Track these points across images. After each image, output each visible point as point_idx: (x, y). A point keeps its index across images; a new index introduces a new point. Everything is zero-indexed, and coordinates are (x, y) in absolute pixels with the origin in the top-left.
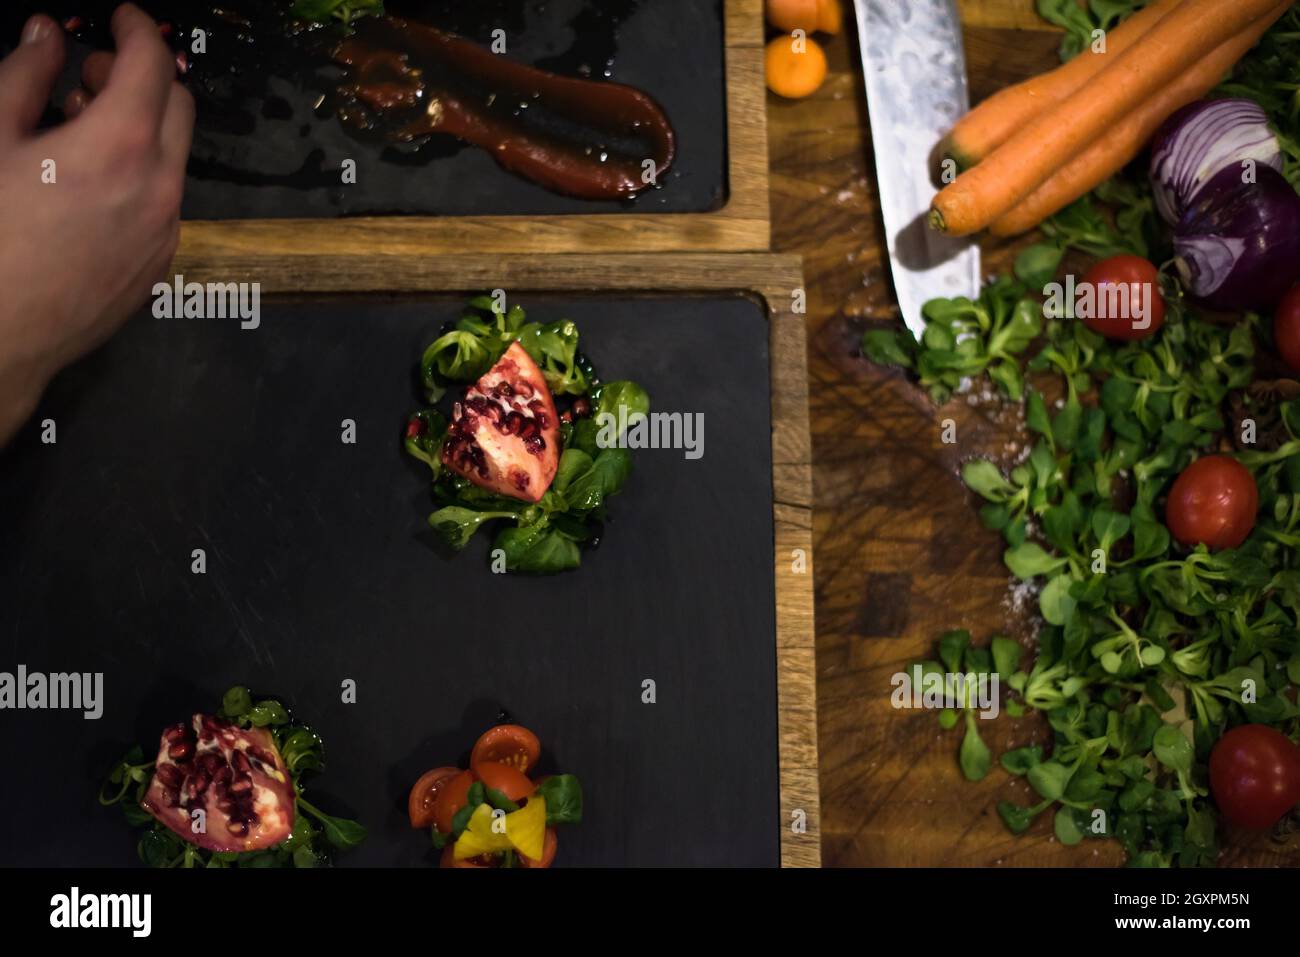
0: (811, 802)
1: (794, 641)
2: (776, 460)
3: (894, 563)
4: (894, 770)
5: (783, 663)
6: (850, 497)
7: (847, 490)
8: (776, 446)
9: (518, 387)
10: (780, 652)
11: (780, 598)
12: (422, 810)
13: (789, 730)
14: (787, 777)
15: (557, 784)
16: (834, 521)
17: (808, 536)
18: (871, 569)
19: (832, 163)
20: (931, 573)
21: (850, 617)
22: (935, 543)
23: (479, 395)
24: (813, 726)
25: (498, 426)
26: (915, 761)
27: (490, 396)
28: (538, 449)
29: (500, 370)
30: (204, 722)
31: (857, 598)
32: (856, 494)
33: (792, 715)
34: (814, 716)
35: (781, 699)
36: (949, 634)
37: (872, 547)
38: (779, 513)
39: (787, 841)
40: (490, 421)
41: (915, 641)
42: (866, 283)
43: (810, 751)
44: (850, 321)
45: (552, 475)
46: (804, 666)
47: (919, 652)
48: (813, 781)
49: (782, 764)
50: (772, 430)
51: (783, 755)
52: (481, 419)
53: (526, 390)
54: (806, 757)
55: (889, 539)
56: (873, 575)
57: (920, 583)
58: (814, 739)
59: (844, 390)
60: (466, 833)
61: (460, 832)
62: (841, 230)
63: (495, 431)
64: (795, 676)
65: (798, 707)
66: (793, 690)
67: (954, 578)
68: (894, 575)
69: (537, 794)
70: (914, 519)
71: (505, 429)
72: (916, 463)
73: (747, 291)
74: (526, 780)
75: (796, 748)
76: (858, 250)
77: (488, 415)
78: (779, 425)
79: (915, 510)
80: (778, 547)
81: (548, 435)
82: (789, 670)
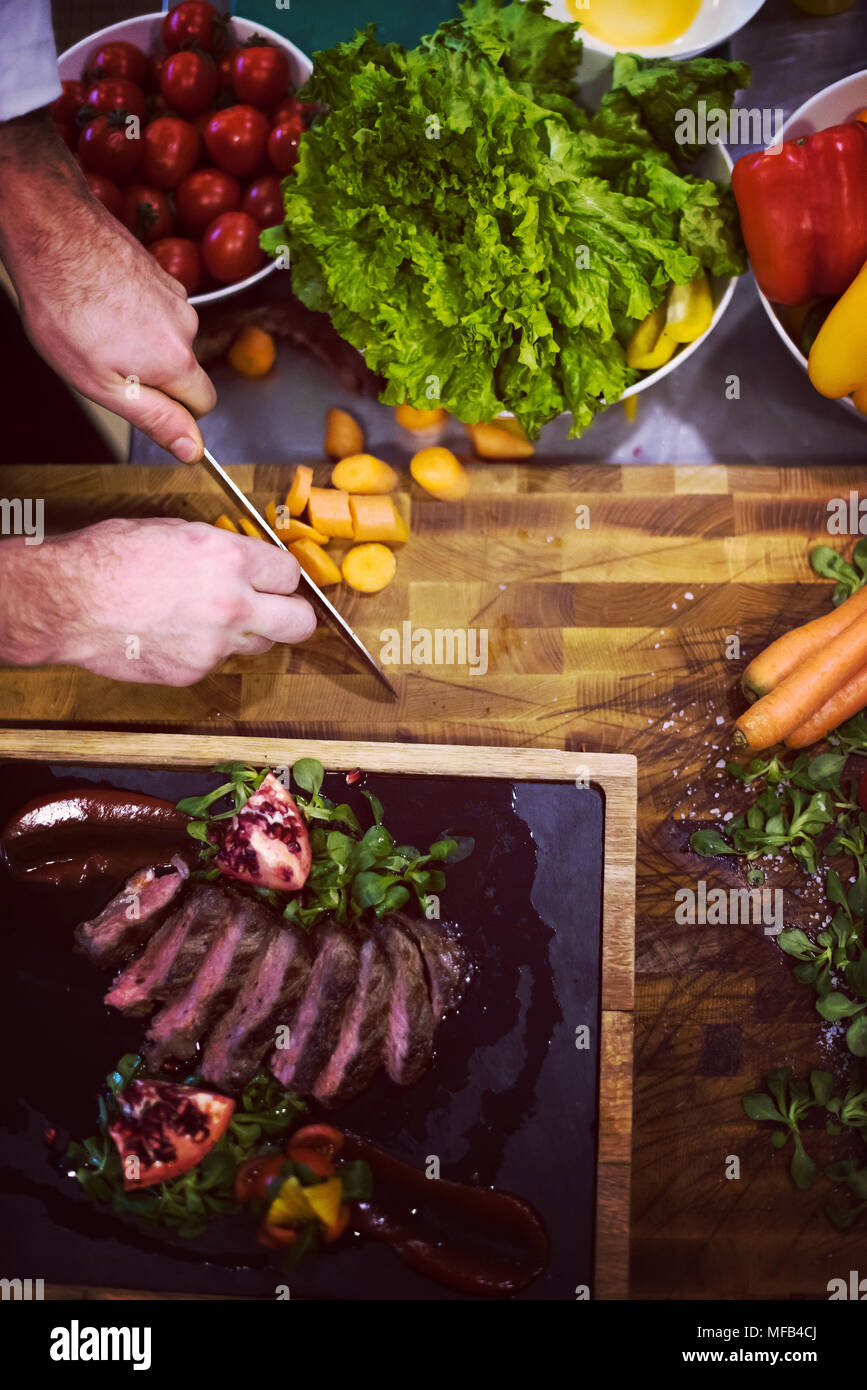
3: (728, 1016)
6: (687, 965)
7: (685, 959)
9: (276, 805)
16: (676, 985)
18: (709, 1021)
19: (656, 699)
20: (756, 1023)
21: (694, 1061)
22: (758, 997)
23: (250, 810)
25: (267, 832)
27: (258, 812)
28: (296, 850)
29: (261, 792)
31: (698, 1045)
32: (692, 962)
36: (776, 1071)
37: (708, 1004)
40: (261, 829)
41: (746, 1079)
42: (689, 793)
44: (678, 823)
45: (308, 870)
47: (752, 1086)
52: (254, 827)
53: (283, 808)
55: (721, 997)
56: (710, 1026)
57: (749, 1030)
62: (666, 752)
63: (264, 836)
67: (776, 1025)
68: (728, 1025)
70: (741, 979)
71: (271, 835)
76: (681, 768)
77: (258, 824)
79: (741, 972)
81: (302, 841)
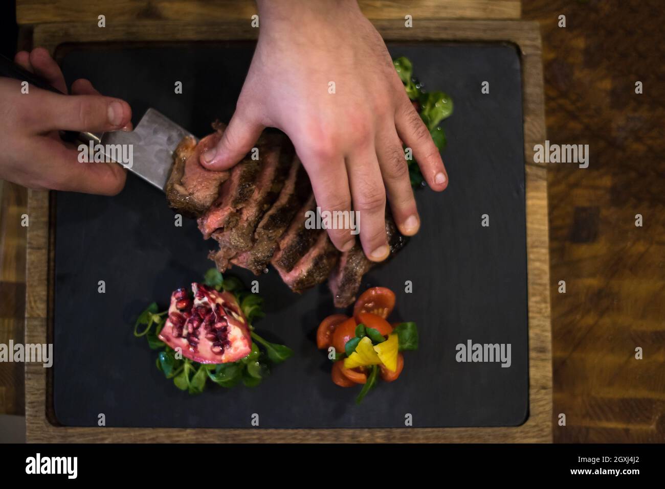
0: (546, 336)
1: (536, 244)
2: (527, 139)
3: (590, 201)
4: (590, 320)
5: (531, 256)
8: (527, 131)
10: (529, 250)
11: (529, 219)
12: (325, 339)
13: (534, 295)
14: (533, 322)
15: (404, 328)
17: (545, 184)
18: (577, 204)
20: (611, 207)
21: (565, 232)
22: (613, 190)
24: (548, 293)
26: (602, 314)
30: (198, 287)
31: (568, 221)
33: (537, 287)
34: (548, 287)
35: (530, 277)
37: (578, 192)
38: (528, 170)
39: (533, 359)
41: (601, 247)
43: (546, 308)
46: (543, 258)
48: (548, 324)
49: (530, 315)
50: (523, 121)
51: (530, 309)
54: (544, 310)
55: (587, 187)
56: (578, 208)
57: (604, 212)
58: (548, 299)
59: (562, 101)
60: (354, 353)
61: (351, 353)
64: (537, 264)
65: (539, 281)
66: (536, 272)
68: (590, 208)
69: (393, 333)
70: (601, 176)
72: (602, 144)
73: (509, 42)
74: (387, 323)
75: (538, 305)
78: (528, 119)
79: (601, 171)
80: (528, 190)
82: (534, 260)
